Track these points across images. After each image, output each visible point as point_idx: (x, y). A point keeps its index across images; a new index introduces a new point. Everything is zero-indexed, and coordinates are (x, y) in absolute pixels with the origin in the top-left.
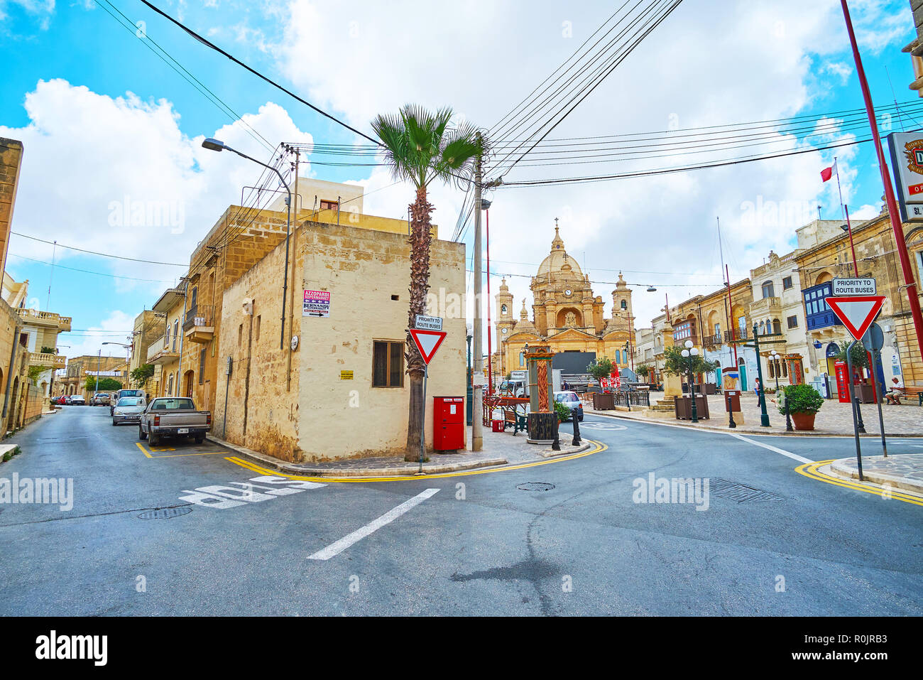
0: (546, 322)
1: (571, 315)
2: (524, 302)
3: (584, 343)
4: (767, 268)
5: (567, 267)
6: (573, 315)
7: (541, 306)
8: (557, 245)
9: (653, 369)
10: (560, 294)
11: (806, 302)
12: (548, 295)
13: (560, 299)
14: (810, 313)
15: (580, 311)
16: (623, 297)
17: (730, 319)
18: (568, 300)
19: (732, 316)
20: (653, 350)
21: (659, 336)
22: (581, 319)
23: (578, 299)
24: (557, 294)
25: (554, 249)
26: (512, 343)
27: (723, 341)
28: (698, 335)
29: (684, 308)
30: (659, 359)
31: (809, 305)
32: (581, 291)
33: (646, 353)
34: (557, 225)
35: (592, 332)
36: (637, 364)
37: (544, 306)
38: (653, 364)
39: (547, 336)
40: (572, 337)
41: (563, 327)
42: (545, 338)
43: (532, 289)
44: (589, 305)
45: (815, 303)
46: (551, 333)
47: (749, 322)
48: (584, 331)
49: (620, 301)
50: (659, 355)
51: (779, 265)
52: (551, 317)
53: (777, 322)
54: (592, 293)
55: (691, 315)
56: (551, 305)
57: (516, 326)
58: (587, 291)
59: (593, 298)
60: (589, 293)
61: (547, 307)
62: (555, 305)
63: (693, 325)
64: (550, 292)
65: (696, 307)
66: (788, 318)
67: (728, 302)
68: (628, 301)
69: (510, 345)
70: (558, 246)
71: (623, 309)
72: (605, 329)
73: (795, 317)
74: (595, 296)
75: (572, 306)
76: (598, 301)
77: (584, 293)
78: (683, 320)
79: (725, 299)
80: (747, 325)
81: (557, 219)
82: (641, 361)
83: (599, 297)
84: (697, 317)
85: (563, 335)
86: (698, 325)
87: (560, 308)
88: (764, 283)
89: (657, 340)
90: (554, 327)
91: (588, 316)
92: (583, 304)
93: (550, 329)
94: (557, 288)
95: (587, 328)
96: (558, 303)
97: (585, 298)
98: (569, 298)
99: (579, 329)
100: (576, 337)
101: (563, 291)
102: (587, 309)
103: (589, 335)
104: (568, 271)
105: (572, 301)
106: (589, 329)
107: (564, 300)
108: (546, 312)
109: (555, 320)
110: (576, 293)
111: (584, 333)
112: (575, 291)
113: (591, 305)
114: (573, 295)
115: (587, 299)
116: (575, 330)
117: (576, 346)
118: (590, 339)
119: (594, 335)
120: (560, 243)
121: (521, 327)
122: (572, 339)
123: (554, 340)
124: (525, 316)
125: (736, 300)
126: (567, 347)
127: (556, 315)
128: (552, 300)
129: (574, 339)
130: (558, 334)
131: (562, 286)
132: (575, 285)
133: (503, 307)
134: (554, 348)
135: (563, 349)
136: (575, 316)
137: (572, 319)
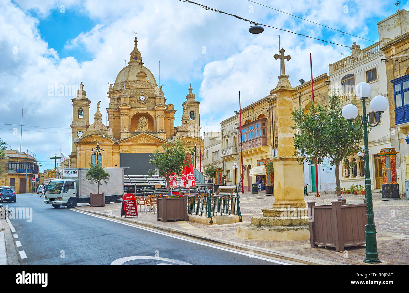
0: (120, 126)
1: (143, 120)
2: (98, 104)
3: (155, 147)
4: (348, 61)
5: (142, 74)
6: (146, 119)
7: (115, 111)
8: (136, 56)
9: (221, 170)
10: (135, 99)
11: (396, 93)
12: (122, 99)
13: (134, 105)
14: (400, 105)
15: (153, 116)
16: (192, 108)
18: (142, 106)
20: (221, 152)
21: (227, 138)
22: (153, 124)
23: (151, 105)
24: (131, 99)
25: (132, 60)
26: (84, 145)
28: (268, 135)
29: (255, 109)
30: (226, 161)
31: (399, 96)
32: (155, 98)
33: (213, 155)
34: (136, 38)
35: (163, 136)
36: (205, 166)
37: (118, 110)
38: (221, 166)
39: (119, 138)
40: (143, 141)
41: (136, 131)
42: (117, 141)
43: (109, 97)
44: (162, 112)
45: (406, 94)
46: (124, 136)
48: (156, 135)
49: (189, 111)
50: (227, 157)
51: (362, 57)
52: (125, 121)
54: (165, 100)
55: (262, 115)
56: (125, 109)
57: (90, 128)
58: (160, 98)
59: (165, 105)
60: (162, 100)
61: (121, 111)
62: (129, 110)
63: (264, 125)
64: (125, 97)
65: (267, 106)
67: (302, 100)
68: (196, 112)
69: (83, 147)
70: (136, 58)
71: (192, 119)
72: (175, 135)
74: (167, 104)
75: (145, 112)
76: (170, 108)
77: (158, 100)
78: (252, 121)
79: (300, 97)
81: (136, 33)
82: (208, 163)
83: (171, 105)
84: (268, 117)
85: (135, 139)
86: (268, 125)
87: (133, 113)
88: (344, 78)
89: (225, 142)
90: (127, 130)
91: (160, 122)
92: (156, 110)
93: (123, 132)
94: (132, 93)
95: (159, 133)
96: (132, 108)
97: (158, 105)
98: (143, 104)
99: (151, 133)
100: (148, 141)
101: (138, 97)
102: (159, 116)
103: (160, 139)
104: (143, 78)
105: (146, 107)
106: (160, 134)
107: (138, 105)
108: (121, 115)
109: (128, 124)
110: (150, 99)
111: (155, 138)
112: (149, 98)
113: (163, 112)
114: (147, 101)
115: (160, 105)
116: (147, 134)
117: (147, 150)
118: (161, 143)
119: (165, 139)
120: (138, 55)
121: (94, 129)
122: (144, 143)
123: (126, 143)
124: (99, 118)
125: (312, 97)
126: (138, 150)
127: (130, 119)
128: (127, 105)
129: (146, 143)
130: (131, 137)
131: (137, 92)
132: (150, 92)
133: (79, 111)
134: (126, 151)
135: (135, 152)
136: (148, 121)
137: (145, 124)
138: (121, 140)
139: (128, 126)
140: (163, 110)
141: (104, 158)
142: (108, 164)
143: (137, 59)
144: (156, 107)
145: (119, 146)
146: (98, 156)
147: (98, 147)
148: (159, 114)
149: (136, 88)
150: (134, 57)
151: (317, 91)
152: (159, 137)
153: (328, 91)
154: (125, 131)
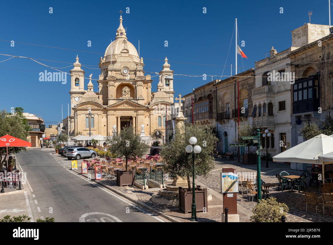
3: (136, 111)
4: (267, 61)
5: (126, 51)
10: (119, 72)
11: (294, 91)
12: (109, 73)
14: (296, 100)
15: (134, 86)
17: (237, 100)
19: (238, 98)
22: (134, 92)
23: (132, 77)
24: (117, 72)
25: (118, 36)
27: (231, 117)
28: (214, 111)
29: (205, 89)
31: (296, 93)
32: (136, 71)
35: (141, 102)
37: (106, 81)
40: (126, 106)
45: (300, 92)
46: (111, 103)
47: (250, 104)
49: (164, 80)
51: (277, 59)
52: (112, 90)
53: (271, 105)
55: (210, 95)
56: (111, 80)
57: (84, 96)
59: (144, 77)
60: (141, 72)
62: (115, 81)
63: (211, 102)
64: (112, 71)
65: (213, 89)
66: (279, 102)
67: (237, 87)
69: (78, 111)
71: (167, 85)
73: (284, 102)
75: (128, 82)
76: (148, 79)
77: (138, 72)
78: (204, 98)
79: (235, 84)
80: (249, 106)
84: (214, 97)
85: (119, 105)
86: (214, 103)
87: (117, 84)
91: (139, 90)
92: (136, 81)
93: (110, 99)
94: (117, 67)
95: (138, 99)
96: (117, 79)
97: (138, 77)
98: (126, 76)
99: (132, 100)
100: (129, 106)
101: (122, 70)
102: (139, 85)
103: (139, 105)
104: (126, 54)
105: (128, 78)
107: (121, 77)
108: (108, 86)
109: (114, 92)
111: (135, 104)
112: (130, 71)
113: (142, 82)
114: (129, 74)
115: (140, 77)
116: (129, 101)
117: (130, 113)
118: (140, 108)
119: (143, 104)
120: (122, 31)
121: (87, 97)
122: (126, 108)
123: (113, 108)
124: (91, 88)
125: (243, 85)
126: (122, 113)
127: (115, 89)
128: (113, 77)
129: (128, 108)
130: (116, 103)
131: (121, 66)
132: (131, 66)
133: (76, 80)
134: (113, 115)
135: (120, 115)
136: (130, 90)
137: (127, 92)
138: (108, 106)
139: (114, 94)
141: (96, 120)
142: (99, 124)
144: (136, 78)
145: (107, 110)
149: (120, 62)
150: (119, 34)
151: (246, 81)
152: (138, 103)
153: (254, 82)
154: (112, 98)
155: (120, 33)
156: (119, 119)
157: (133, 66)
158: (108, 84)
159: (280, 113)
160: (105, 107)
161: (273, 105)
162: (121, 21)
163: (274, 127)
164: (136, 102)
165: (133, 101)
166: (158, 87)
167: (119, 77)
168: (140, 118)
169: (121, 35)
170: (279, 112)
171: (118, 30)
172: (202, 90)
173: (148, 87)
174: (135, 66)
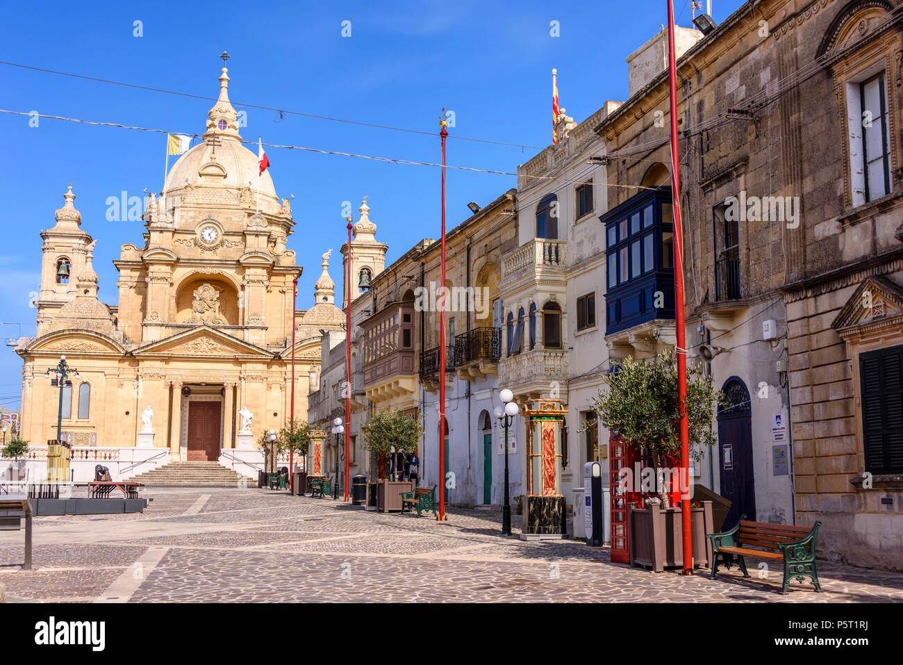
0: (145, 306)
1: (206, 292)
4: (550, 158)
5: (216, 171)
6: (213, 291)
7: (136, 267)
8: (222, 119)
10: (189, 237)
11: (609, 252)
12: (155, 236)
14: (615, 283)
15: (235, 281)
16: (365, 261)
18: (208, 255)
22: (237, 305)
23: (232, 252)
24: (179, 237)
25: (212, 129)
26: (41, 356)
28: (417, 347)
29: (399, 276)
31: (613, 260)
32: (243, 234)
35: (256, 338)
37: (142, 266)
39: (141, 341)
40: (204, 348)
42: (133, 347)
44: (260, 271)
45: (624, 254)
46: (151, 335)
49: (356, 271)
51: (572, 150)
52: (159, 296)
53: (553, 312)
55: (411, 293)
56: (160, 262)
58: (257, 234)
59: (271, 255)
60: (262, 239)
61: (151, 268)
62: (172, 265)
63: (407, 318)
64: (161, 230)
66: (578, 300)
68: (375, 271)
69: (38, 362)
70: (223, 124)
73: (590, 299)
76: (285, 262)
77: (250, 240)
79: (469, 249)
85: (180, 343)
86: (417, 321)
88: (540, 205)
90: (161, 320)
91: (254, 297)
92: (244, 268)
93: (151, 325)
94: (183, 221)
95: (246, 328)
96: (178, 259)
97: (250, 253)
98: (209, 249)
99: (225, 328)
100: (215, 349)
101: (198, 231)
102: (253, 281)
103: (249, 345)
104: (216, 180)
105: (218, 258)
106: (250, 330)
107: (197, 254)
108: (147, 280)
109: (167, 302)
110: (230, 238)
111: (235, 340)
112: (227, 234)
113: (264, 272)
114: (222, 243)
115: (255, 254)
116: (214, 332)
117: (214, 373)
118: (250, 356)
119: (263, 345)
120: (227, 115)
121: (72, 315)
122: (204, 353)
123: (156, 354)
124: (89, 287)
125: (488, 250)
126: (189, 373)
127: (174, 291)
128: (163, 251)
129: (209, 354)
130: (169, 338)
131: (196, 217)
132: (231, 218)
133: (59, 263)
134: (156, 377)
135: (180, 377)
136: (218, 296)
137: (210, 302)
138: (142, 345)
139: (166, 307)
140: (264, 268)
141: (96, 393)
142: (106, 408)
143: (225, 127)
144: (245, 257)
145: (138, 361)
146: (61, 388)
147: (63, 364)
148: (252, 278)
149: (196, 206)
150: (216, 123)
151: (497, 234)
152: (246, 340)
153: (516, 236)
154: (155, 322)
155: (221, 121)
156: (177, 392)
157: (237, 219)
158: (147, 275)
159: (582, 340)
160: (130, 350)
161: (563, 310)
162: (225, 84)
163: (566, 389)
164: (239, 334)
165: (228, 332)
166: (317, 289)
167: (186, 252)
168: (248, 390)
169: (220, 127)
170: (580, 335)
171: (212, 110)
172: (392, 280)
173: (284, 289)
174: (243, 221)
